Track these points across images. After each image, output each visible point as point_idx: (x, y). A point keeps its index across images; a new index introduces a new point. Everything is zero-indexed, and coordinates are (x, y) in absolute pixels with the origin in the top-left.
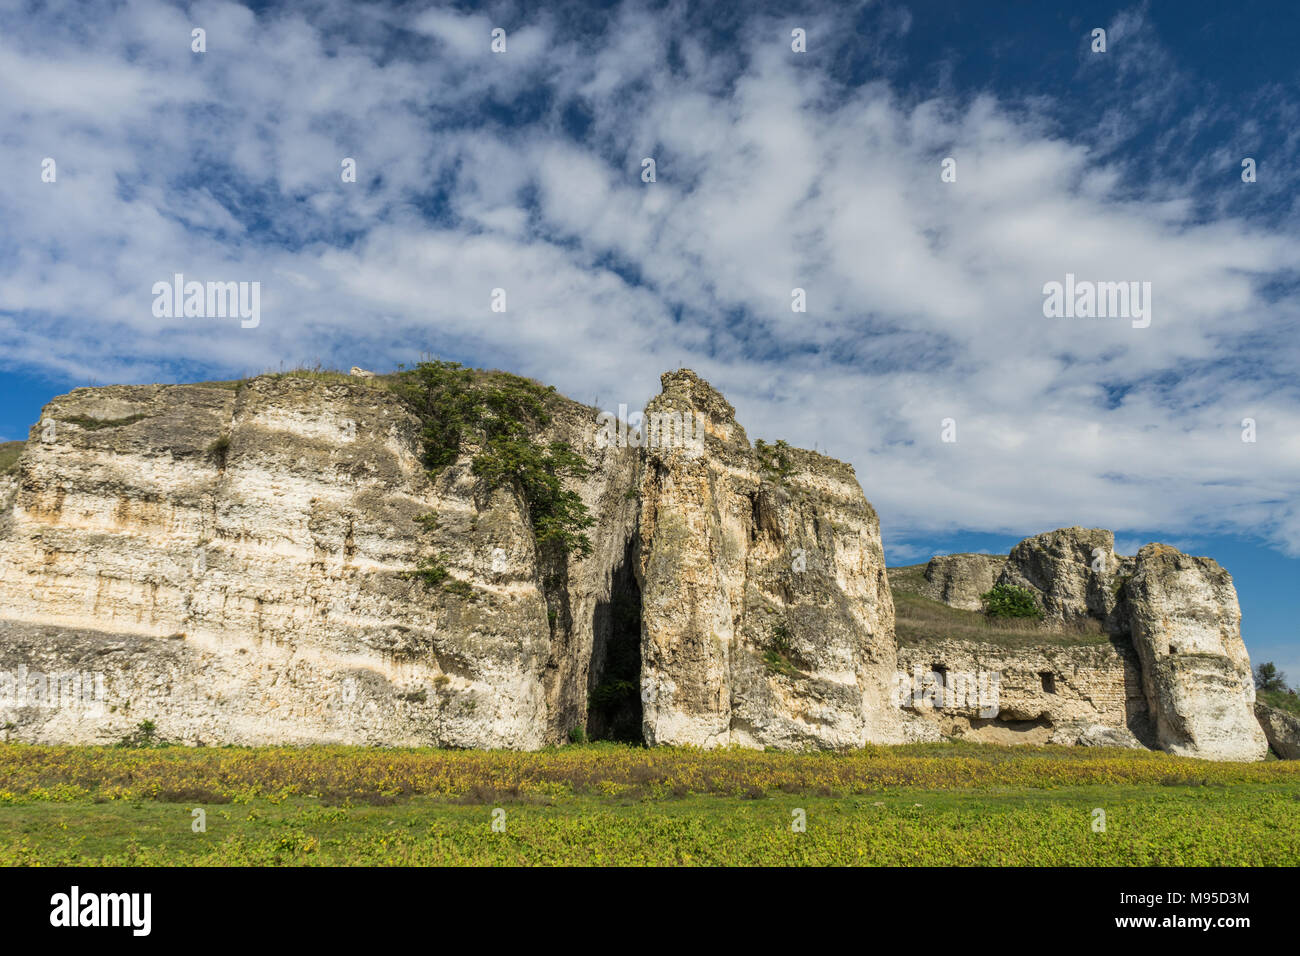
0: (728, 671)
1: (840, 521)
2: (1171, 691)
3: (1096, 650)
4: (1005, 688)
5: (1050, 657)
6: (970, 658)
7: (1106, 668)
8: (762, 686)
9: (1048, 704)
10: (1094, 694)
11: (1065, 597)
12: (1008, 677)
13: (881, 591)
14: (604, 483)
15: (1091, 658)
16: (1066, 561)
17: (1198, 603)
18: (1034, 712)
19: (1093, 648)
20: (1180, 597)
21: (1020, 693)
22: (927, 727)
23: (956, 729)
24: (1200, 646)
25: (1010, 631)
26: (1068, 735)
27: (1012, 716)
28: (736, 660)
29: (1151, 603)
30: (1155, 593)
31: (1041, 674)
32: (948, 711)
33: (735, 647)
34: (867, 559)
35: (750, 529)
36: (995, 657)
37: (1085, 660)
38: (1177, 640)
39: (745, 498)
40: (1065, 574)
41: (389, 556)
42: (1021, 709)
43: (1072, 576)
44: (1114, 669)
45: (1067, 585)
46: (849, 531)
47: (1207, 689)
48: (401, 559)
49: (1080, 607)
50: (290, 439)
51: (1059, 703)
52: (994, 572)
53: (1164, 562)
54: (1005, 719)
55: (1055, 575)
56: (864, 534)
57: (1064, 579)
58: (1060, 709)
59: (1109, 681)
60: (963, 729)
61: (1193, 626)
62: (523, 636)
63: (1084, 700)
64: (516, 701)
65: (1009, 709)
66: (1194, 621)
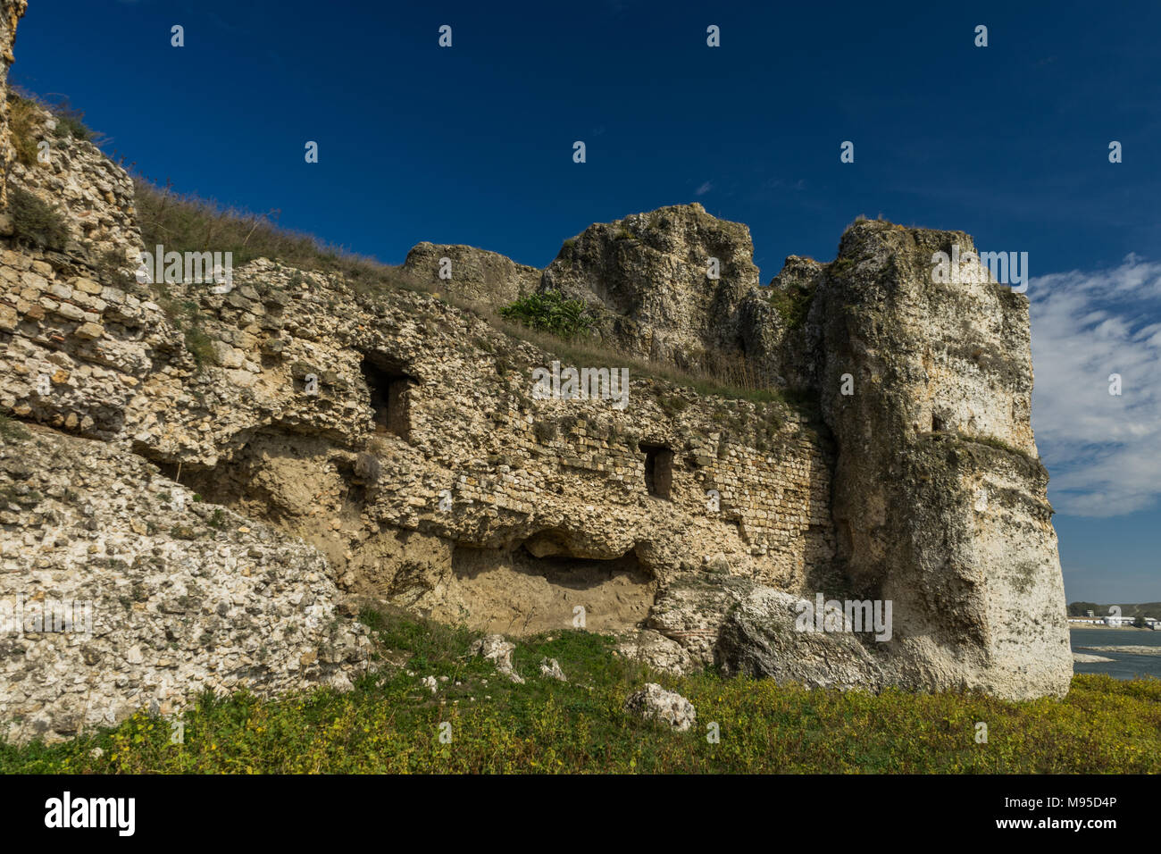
2: (947, 516)
3: (758, 411)
4: (563, 468)
5: (672, 408)
6: (486, 365)
7: (775, 452)
9: (654, 522)
10: (750, 512)
11: (660, 326)
12: (575, 438)
15: (749, 426)
16: (674, 258)
17: (980, 334)
18: (620, 541)
19: (751, 406)
20: (951, 313)
21: (593, 488)
23: (409, 576)
24: (980, 424)
26: (700, 608)
27: (561, 544)
29: (901, 316)
30: (913, 295)
31: (647, 445)
32: (391, 515)
37: (738, 427)
38: (946, 404)
40: (668, 283)
42: (591, 529)
43: (679, 287)
44: (790, 458)
45: (668, 301)
47: (1006, 520)
49: (687, 346)
51: (677, 523)
52: (522, 286)
53: (918, 244)
54: (539, 551)
55: (650, 281)
57: (665, 291)
58: (677, 537)
59: (780, 482)
60: (430, 577)
63: (727, 522)
65: (563, 525)
66: (974, 369)
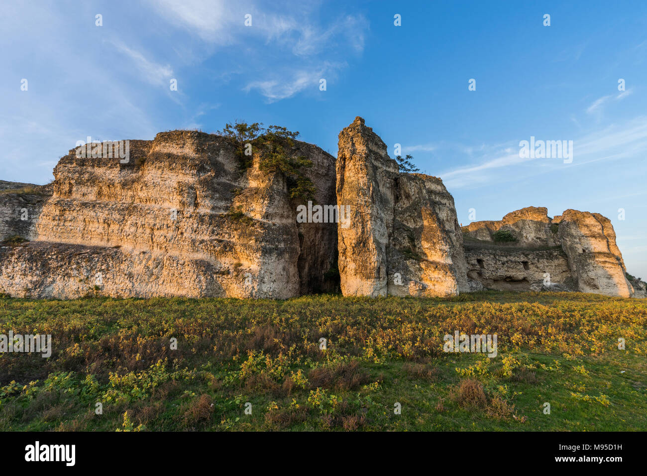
0: (385, 258)
1: (437, 200)
2: (586, 268)
3: (547, 252)
4: (508, 268)
5: (527, 256)
6: (492, 256)
7: (551, 259)
8: (403, 265)
9: (527, 274)
10: (547, 270)
12: (509, 263)
13: (457, 228)
14: (331, 182)
15: (544, 255)
17: (595, 231)
18: (521, 277)
19: (545, 252)
20: (586, 229)
21: (514, 270)
22: (477, 284)
23: (488, 285)
24: (598, 249)
25: (507, 246)
26: (537, 286)
27: (511, 279)
28: (389, 252)
31: (523, 262)
32: (485, 278)
33: (389, 247)
34: (450, 215)
35: (395, 194)
36: (503, 256)
37: (542, 256)
38: (586, 247)
39: (392, 181)
41: (216, 207)
42: (515, 276)
44: (555, 260)
45: (529, 229)
46: (441, 204)
48: (223, 209)
50: (169, 156)
51: (532, 274)
54: (507, 280)
56: (448, 204)
57: (527, 226)
58: (532, 276)
59: (553, 264)
60: (491, 284)
61: (593, 241)
62: (279, 243)
64: (274, 274)
65: (510, 276)
66: (594, 239)
